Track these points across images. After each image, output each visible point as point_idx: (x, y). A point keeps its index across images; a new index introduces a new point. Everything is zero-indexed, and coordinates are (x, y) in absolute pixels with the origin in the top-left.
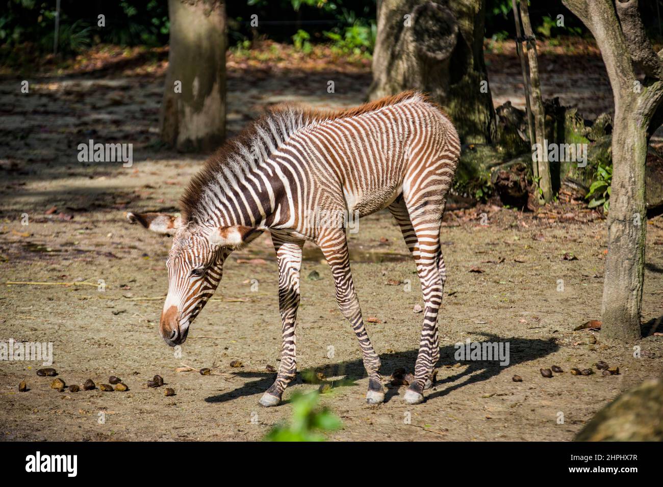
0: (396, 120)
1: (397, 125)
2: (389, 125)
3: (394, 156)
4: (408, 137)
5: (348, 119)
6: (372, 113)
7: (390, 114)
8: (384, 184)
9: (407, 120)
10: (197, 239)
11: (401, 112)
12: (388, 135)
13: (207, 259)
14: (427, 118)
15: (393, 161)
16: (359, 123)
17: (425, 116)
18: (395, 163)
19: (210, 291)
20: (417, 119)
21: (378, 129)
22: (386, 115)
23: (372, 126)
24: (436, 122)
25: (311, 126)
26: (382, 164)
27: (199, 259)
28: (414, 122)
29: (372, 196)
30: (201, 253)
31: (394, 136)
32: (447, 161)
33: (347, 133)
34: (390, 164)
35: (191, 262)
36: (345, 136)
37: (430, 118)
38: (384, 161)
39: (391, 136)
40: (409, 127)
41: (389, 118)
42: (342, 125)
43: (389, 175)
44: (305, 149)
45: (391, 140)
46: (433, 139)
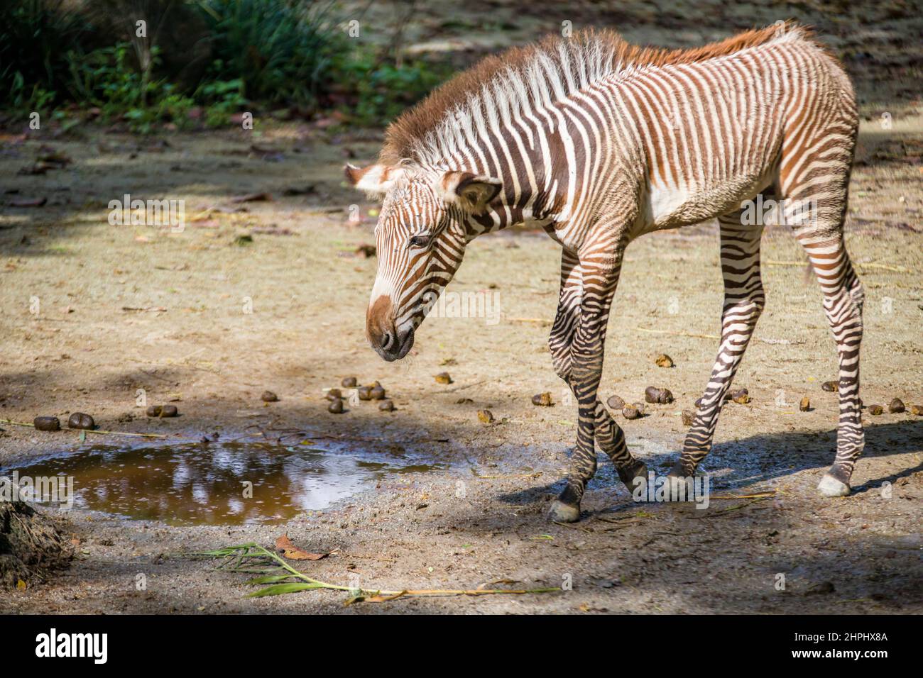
0: (761, 72)
1: (763, 81)
2: (750, 80)
3: (756, 129)
4: (780, 99)
5: (684, 66)
6: (723, 59)
7: (752, 63)
8: (738, 171)
9: (780, 73)
10: (416, 187)
11: (770, 58)
12: (747, 95)
13: (435, 220)
14: (812, 68)
15: (755, 136)
16: (701, 73)
17: (807, 66)
18: (758, 140)
19: (444, 275)
20: (795, 71)
21: (732, 85)
22: (746, 63)
23: (722, 80)
24: (824, 74)
25: (625, 74)
26: (735, 139)
27: (421, 220)
28: (790, 76)
29: (716, 191)
30: (424, 211)
31: (757, 97)
32: (838, 136)
33: (680, 88)
34: (749, 140)
35: (408, 225)
36: (677, 93)
37: (816, 69)
38: (740, 136)
39: (753, 96)
40: (782, 83)
41: (750, 69)
42: (673, 75)
43: (746, 157)
44: (609, 102)
45: (753, 104)
46: (818, 102)
